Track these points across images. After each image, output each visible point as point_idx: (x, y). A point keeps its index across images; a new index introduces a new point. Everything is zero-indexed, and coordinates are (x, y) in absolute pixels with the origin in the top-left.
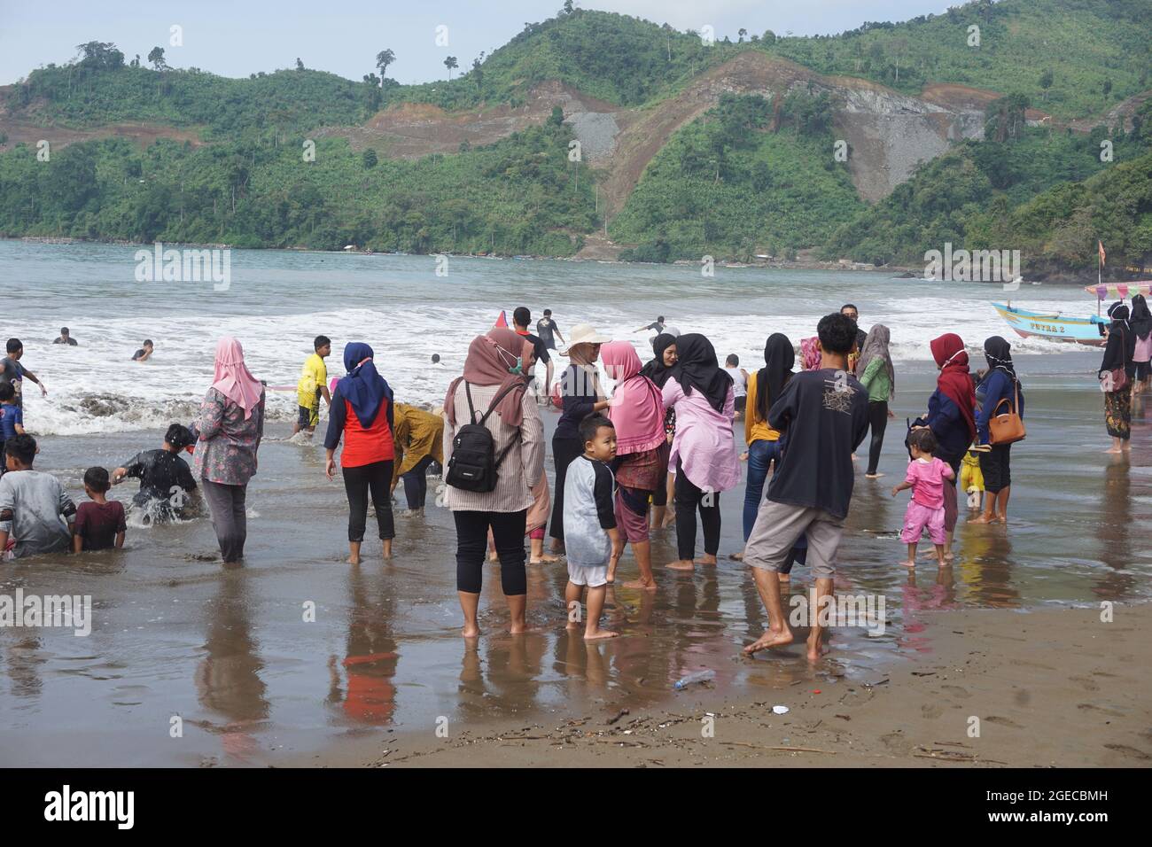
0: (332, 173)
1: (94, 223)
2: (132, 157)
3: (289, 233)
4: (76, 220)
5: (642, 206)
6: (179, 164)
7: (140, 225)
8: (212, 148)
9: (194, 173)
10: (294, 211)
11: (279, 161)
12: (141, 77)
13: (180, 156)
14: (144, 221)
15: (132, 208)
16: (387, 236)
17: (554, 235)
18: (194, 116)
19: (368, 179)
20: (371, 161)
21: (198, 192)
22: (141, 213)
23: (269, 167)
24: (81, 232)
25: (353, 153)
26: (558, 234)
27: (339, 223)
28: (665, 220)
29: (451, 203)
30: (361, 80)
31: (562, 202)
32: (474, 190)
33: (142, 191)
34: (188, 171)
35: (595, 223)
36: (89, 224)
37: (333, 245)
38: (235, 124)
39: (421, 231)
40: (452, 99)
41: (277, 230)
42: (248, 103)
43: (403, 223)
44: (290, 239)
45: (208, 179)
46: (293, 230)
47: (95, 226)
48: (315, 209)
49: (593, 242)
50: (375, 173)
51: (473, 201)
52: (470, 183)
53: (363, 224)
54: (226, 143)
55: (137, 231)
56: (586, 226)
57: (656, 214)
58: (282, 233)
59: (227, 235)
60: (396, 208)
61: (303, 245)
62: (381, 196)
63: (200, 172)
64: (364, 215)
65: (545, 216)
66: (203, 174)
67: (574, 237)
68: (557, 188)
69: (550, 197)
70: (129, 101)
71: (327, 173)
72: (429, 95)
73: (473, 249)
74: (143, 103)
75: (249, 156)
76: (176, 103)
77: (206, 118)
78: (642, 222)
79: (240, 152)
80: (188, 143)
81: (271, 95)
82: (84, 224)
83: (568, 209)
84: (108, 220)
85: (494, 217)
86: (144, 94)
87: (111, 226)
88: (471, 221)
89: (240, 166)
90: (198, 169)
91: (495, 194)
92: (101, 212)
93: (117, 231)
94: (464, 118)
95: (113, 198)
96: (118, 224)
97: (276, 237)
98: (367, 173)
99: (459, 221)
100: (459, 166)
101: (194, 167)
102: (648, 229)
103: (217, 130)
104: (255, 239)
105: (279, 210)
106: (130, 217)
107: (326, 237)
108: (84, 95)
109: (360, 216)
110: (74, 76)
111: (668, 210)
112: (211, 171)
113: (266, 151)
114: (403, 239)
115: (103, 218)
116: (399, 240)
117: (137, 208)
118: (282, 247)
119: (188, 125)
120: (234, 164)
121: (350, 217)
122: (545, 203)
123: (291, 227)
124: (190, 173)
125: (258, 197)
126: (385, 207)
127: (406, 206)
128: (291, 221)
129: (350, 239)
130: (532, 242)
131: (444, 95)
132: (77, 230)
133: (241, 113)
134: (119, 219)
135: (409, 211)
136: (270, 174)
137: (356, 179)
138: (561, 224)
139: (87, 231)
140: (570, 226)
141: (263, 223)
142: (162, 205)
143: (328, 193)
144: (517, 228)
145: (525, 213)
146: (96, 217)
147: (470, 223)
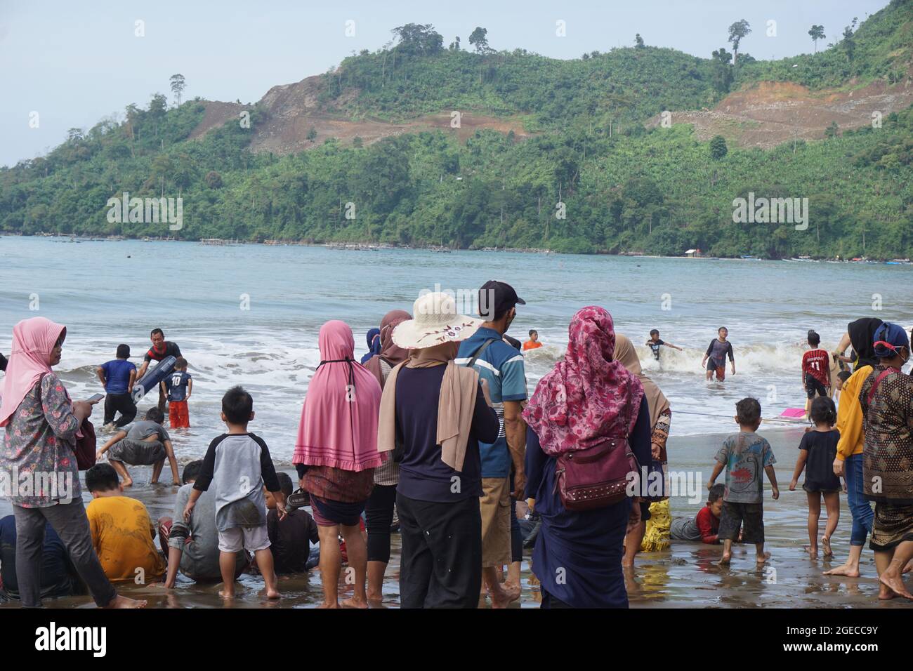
0: (673, 166)
1: (406, 226)
2: (448, 151)
3: (623, 236)
4: (387, 223)
6: (500, 158)
7: (456, 229)
8: (538, 139)
9: (517, 168)
10: (629, 210)
11: (613, 153)
12: (461, 61)
13: (501, 149)
14: (460, 223)
15: (447, 209)
16: (737, 238)
18: (518, 104)
19: (715, 172)
20: (719, 149)
21: (520, 190)
22: (457, 215)
23: (602, 160)
24: (393, 236)
25: (699, 142)
27: (681, 224)
29: (813, 198)
30: (710, 57)
32: (842, 182)
33: (459, 189)
34: (511, 166)
36: (400, 227)
37: (674, 249)
38: (565, 112)
39: (777, 231)
40: (819, 75)
41: (609, 232)
42: (580, 87)
44: (624, 243)
45: (533, 175)
46: (628, 233)
47: (407, 229)
48: (653, 208)
50: (724, 164)
51: (840, 196)
52: (838, 174)
53: (709, 224)
54: (554, 134)
55: (453, 235)
58: (615, 236)
59: (552, 239)
61: (639, 249)
62: (731, 190)
63: (524, 167)
64: (711, 212)
66: (527, 170)
70: (448, 89)
71: (668, 165)
72: (789, 71)
73: (841, 252)
74: (463, 91)
75: (580, 149)
76: (499, 90)
77: (533, 106)
79: (569, 143)
80: (512, 134)
81: (606, 77)
82: (395, 227)
84: (421, 223)
85: (866, 214)
86: (464, 80)
87: (424, 230)
88: (837, 219)
89: (568, 159)
90: (521, 163)
91: (868, 186)
92: (414, 214)
93: (430, 236)
94: (832, 97)
95: (427, 198)
96: (432, 227)
97: (608, 240)
98: (714, 165)
99: (823, 219)
100: (824, 154)
101: (517, 162)
103: (545, 119)
104: (584, 243)
105: (612, 208)
106: (446, 220)
107: (665, 240)
108: (399, 83)
109: (705, 215)
110: (388, 62)
112: (536, 166)
113: (598, 142)
114: (756, 241)
115: (415, 220)
116: (751, 243)
117: (453, 208)
118: (615, 252)
119: (512, 114)
120: (561, 158)
121: (694, 216)
123: (626, 228)
124: (512, 169)
125: (589, 194)
128: (626, 222)
129: (693, 242)
131: (807, 70)
132: (388, 234)
133: (571, 99)
134: (433, 221)
136: (602, 168)
137: (701, 171)
139: (398, 236)
141: (594, 225)
142: (481, 205)
143: (668, 188)
144: (894, 227)
145: (905, 209)
146: (408, 219)
147: (836, 222)
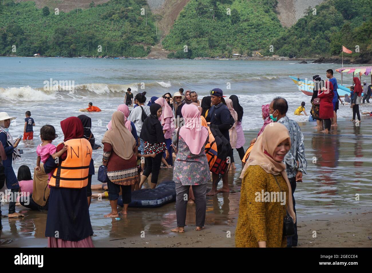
0: (27, 19)
5: (177, 32)
10: (10, 37)
11: (2, 13)
16: (55, 49)
17: (136, 46)
19: (45, 22)
20: (46, 12)
25: (38, 9)
26: (138, 46)
27: (32, 43)
28: (189, 38)
29: (86, 32)
31: (140, 31)
32: (97, 26)
35: (156, 40)
37: (29, 54)
39: (72, 46)
41: (1, 47)
43: (63, 43)
44: (8, 51)
46: (9, 47)
48: (20, 36)
49: (155, 50)
50: (49, 18)
51: (96, 31)
52: (95, 22)
53: (43, 43)
56: (152, 42)
57: (185, 35)
58: (4, 48)
60: (59, 35)
61: (14, 54)
62: (52, 29)
64: (44, 38)
65: (131, 38)
67: (146, 47)
68: (137, 24)
69: (134, 28)
71: (25, 19)
73: (97, 54)
78: (178, 40)
83: (142, 34)
85: (107, 38)
88: (96, 41)
91: (107, 27)
97: (1, 50)
98: (45, 19)
99: (90, 41)
100: (89, 14)
102: (182, 43)
105: (2, 37)
107: (25, 50)
109: (42, 39)
111: (191, 33)
114: (63, 50)
116: (61, 51)
118: (4, 55)
121: (37, 40)
122: (131, 31)
123: (8, 45)
126: (54, 35)
127: (65, 34)
128: (8, 43)
129: (37, 51)
130: (126, 50)
135: (66, 36)
137: (40, 21)
138: (139, 41)
140: (144, 42)
143: (26, 28)
144: (118, 43)
145: (122, 36)
147: (95, 42)
